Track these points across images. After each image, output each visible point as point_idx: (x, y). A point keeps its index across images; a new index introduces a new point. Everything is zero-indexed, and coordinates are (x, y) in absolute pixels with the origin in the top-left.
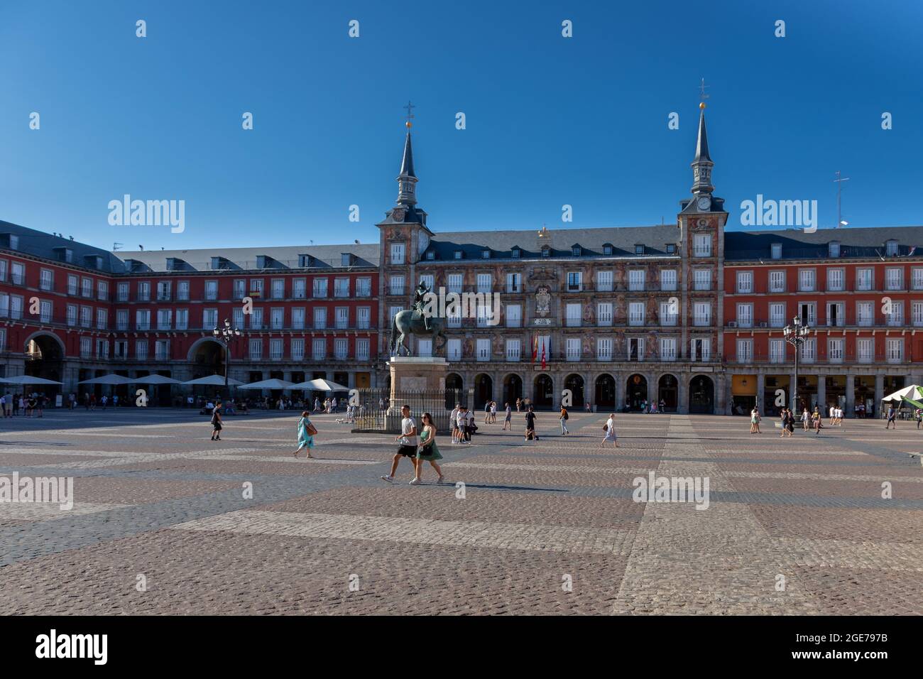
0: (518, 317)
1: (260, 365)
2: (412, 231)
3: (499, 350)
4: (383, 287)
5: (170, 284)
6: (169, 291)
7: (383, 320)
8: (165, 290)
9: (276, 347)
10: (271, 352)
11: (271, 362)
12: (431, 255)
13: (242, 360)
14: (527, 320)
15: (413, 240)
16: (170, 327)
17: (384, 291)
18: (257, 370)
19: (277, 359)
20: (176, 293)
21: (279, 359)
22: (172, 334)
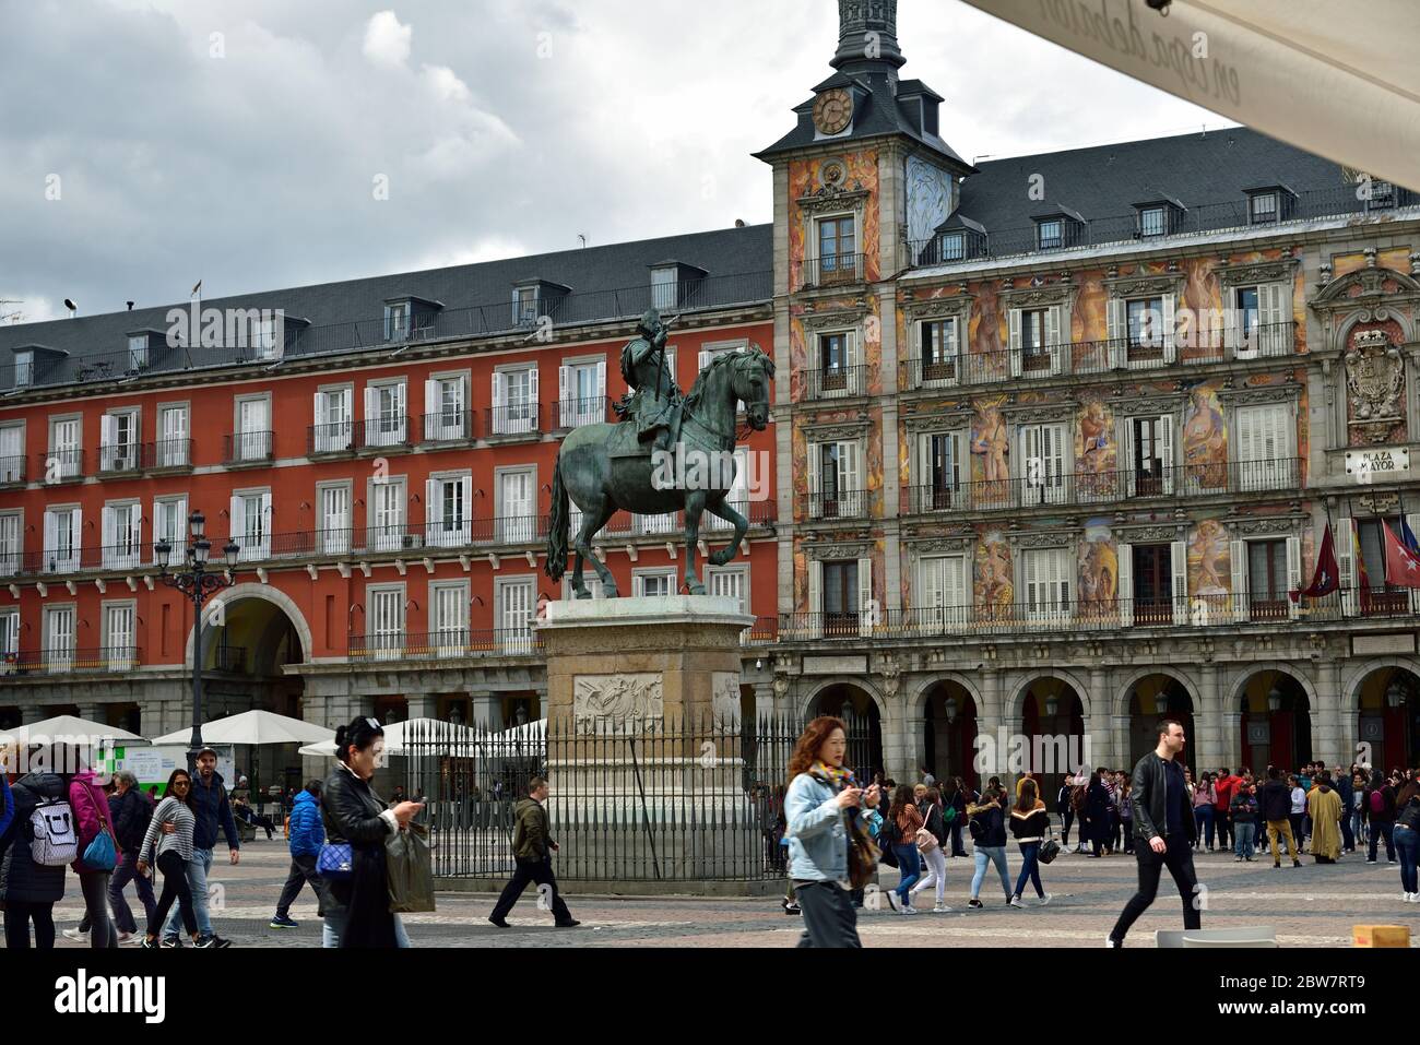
0: (1285, 446)
1: (400, 675)
2: (882, 163)
3: (1213, 582)
4: (787, 373)
5: (134, 415)
6: (134, 441)
7: (789, 493)
8: (123, 437)
9: (451, 606)
10: (433, 626)
11: (437, 662)
12: (953, 244)
13: (344, 660)
14: (1315, 458)
15: (883, 194)
16: (136, 556)
17: (792, 390)
18: (391, 691)
19: (451, 651)
20: (153, 444)
21: (458, 651)
22: (139, 580)
